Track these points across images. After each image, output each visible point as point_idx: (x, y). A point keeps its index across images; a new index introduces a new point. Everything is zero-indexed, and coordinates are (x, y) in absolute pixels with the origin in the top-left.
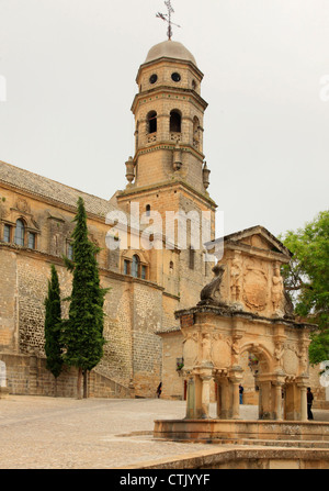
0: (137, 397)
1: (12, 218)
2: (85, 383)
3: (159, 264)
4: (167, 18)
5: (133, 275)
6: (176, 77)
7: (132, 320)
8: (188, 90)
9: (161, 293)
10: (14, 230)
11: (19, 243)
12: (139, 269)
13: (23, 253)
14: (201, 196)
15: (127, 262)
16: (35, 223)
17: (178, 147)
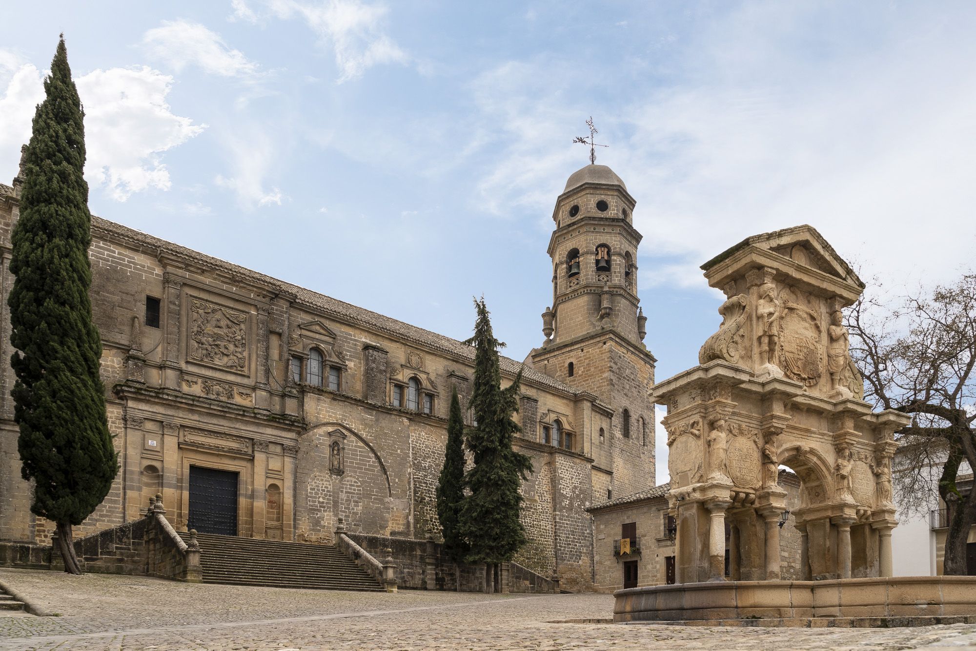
0: (563, 592)
1: (403, 376)
2: (496, 574)
3: (586, 431)
4: (588, 140)
5: (554, 443)
6: (602, 206)
7: (554, 499)
8: (618, 220)
9: (589, 466)
10: (406, 391)
11: (412, 406)
12: (561, 438)
13: (417, 419)
14: (635, 347)
15: (547, 429)
16: (432, 383)
17: (606, 289)
